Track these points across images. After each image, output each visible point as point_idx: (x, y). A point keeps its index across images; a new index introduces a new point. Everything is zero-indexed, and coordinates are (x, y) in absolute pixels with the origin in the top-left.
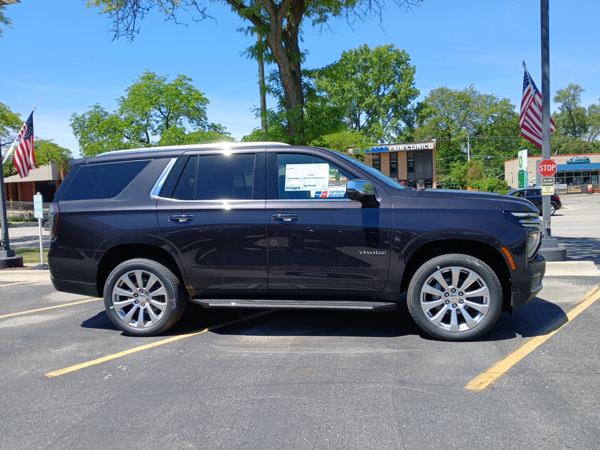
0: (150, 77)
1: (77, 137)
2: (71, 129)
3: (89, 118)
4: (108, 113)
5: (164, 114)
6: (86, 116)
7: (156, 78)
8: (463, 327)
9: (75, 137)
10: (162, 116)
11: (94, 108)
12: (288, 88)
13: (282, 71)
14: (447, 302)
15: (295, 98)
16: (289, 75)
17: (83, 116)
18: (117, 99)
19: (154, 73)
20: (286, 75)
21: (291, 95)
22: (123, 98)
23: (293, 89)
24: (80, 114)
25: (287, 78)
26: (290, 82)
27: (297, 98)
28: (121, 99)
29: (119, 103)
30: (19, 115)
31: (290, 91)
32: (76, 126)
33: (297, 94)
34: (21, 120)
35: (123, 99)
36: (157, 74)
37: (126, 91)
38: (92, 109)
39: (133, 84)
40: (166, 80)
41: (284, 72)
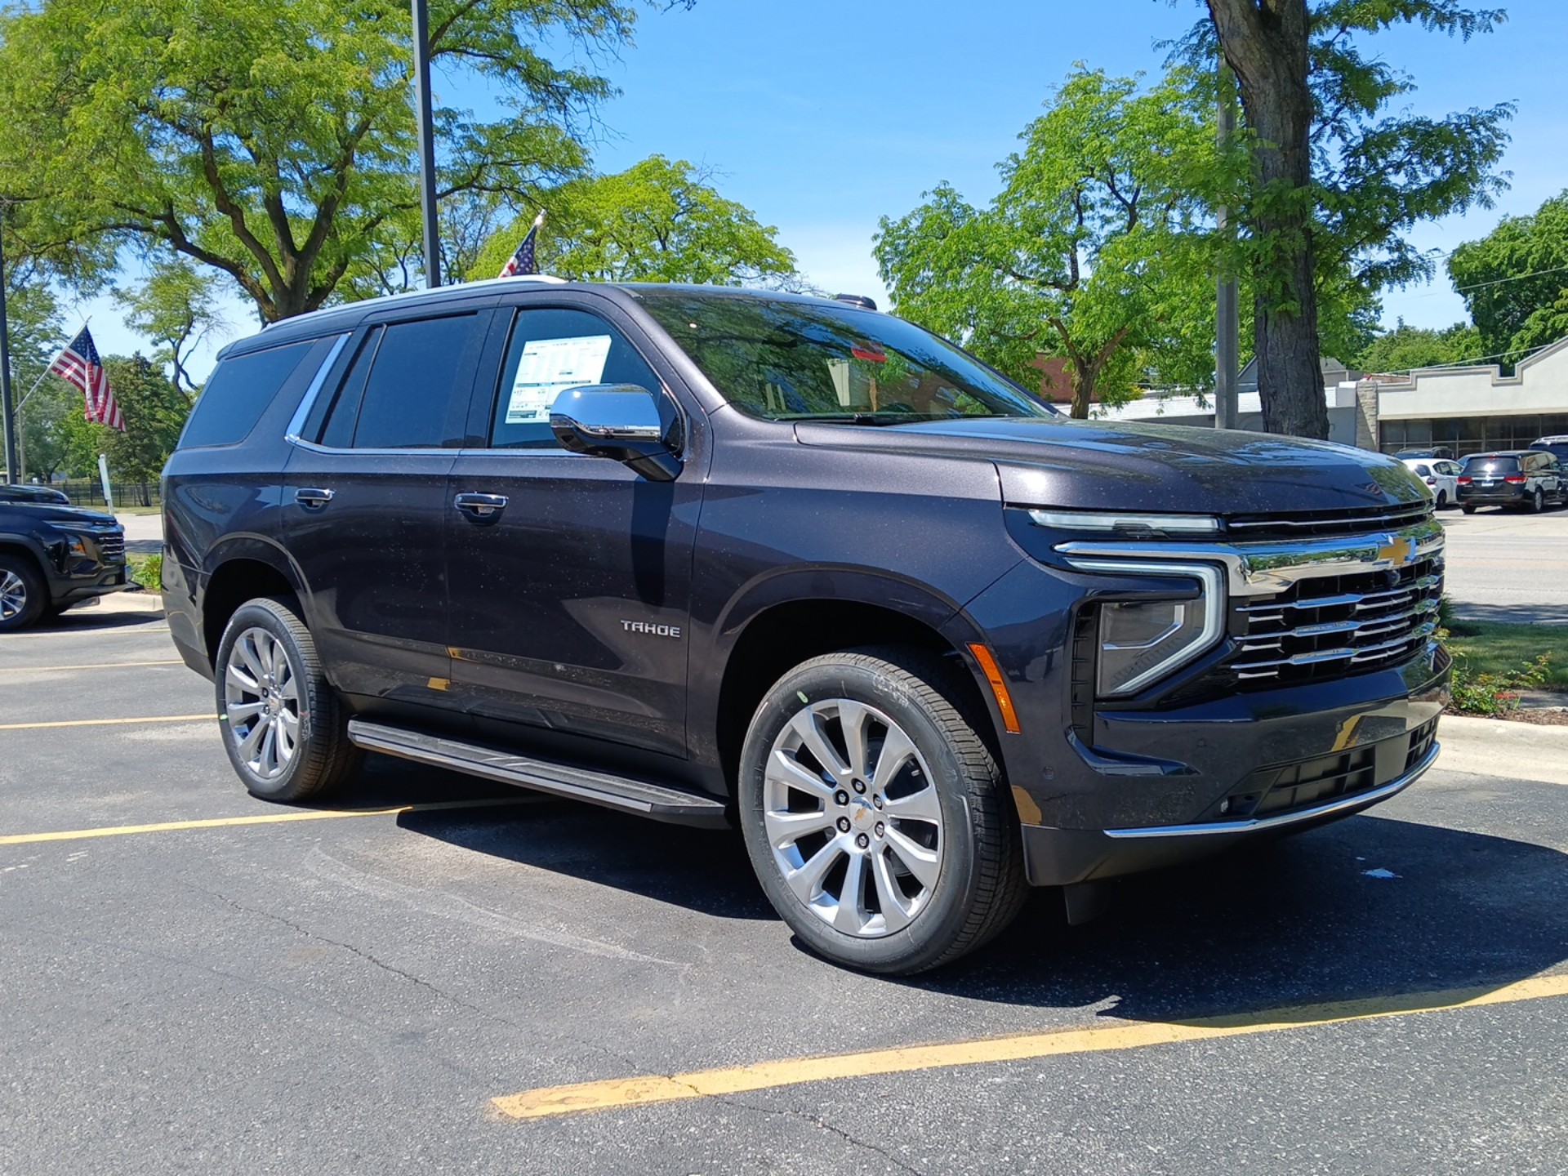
0: (1086, 87)
1: (889, 284)
2: (876, 265)
3: (918, 228)
4: (972, 209)
5: (1123, 195)
6: (913, 221)
7: (1105, 88)
8: (874, 926)
9: (886, 284)
10: (1117, 202)
11: (936, 198)
12: (1247, 74)
13: (1221, 20)
14: (843, 823)
15: (1272, 108)
16: (1245, 30)
17: (905, 222)
18: (998, 164)
19: (1102, 71)
20: (1235, 32)
21: (1258, 95)
22: (1015, 157)
23: (1265, 77)
24: (895, 219)
25: (1236, 44)
26: (1248, 54)
27: (1280, 106)
28: (1010, 162)
29: (1005, 175)
30: (773, 231)
31: (1256, 85)
32: (887, 253)
33: (1278, 93)
34: (776, 245)
35: (1017, 161)
36: (1107, 76)
37: (1020, 136)
38: (930, 200)
39: (1044, 113)
40: (1134, 89)
41: (1226, 23)
